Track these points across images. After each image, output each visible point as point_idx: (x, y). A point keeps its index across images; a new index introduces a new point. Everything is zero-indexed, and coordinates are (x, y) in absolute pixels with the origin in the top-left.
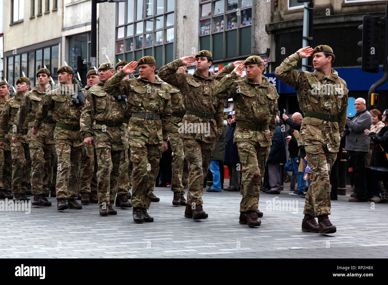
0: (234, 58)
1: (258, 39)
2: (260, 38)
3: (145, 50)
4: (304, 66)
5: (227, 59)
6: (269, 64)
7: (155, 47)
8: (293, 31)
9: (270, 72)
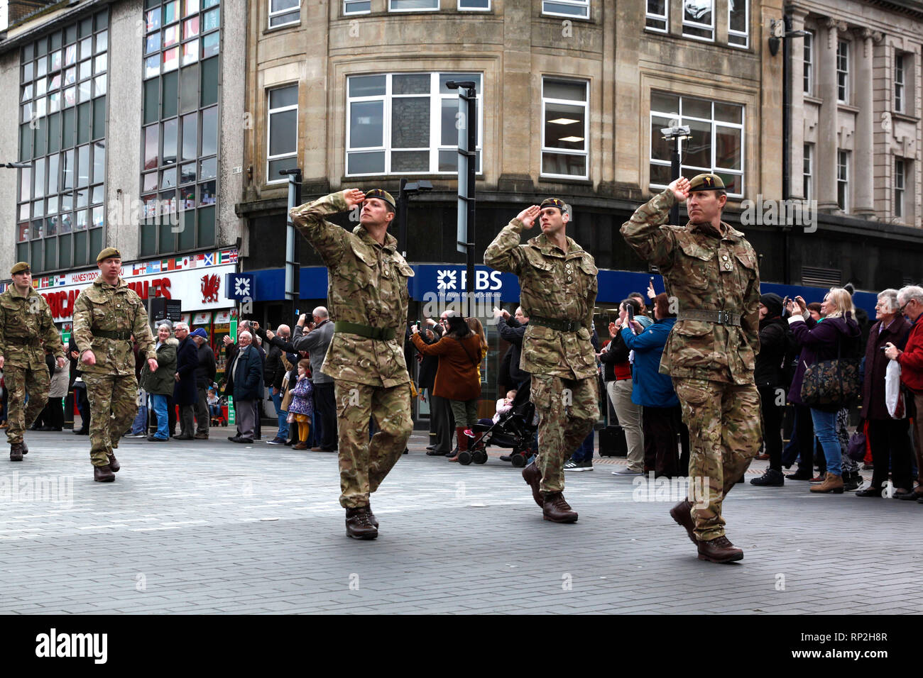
0: (190, 250)
1: (225, 224)
2: (228, 223)
3: (60, 237)
4: (288, 263)
5: (180, 252)
6: (240, 259)
7: (75, 234)
8: (273, 214)
9: (242, 271)
